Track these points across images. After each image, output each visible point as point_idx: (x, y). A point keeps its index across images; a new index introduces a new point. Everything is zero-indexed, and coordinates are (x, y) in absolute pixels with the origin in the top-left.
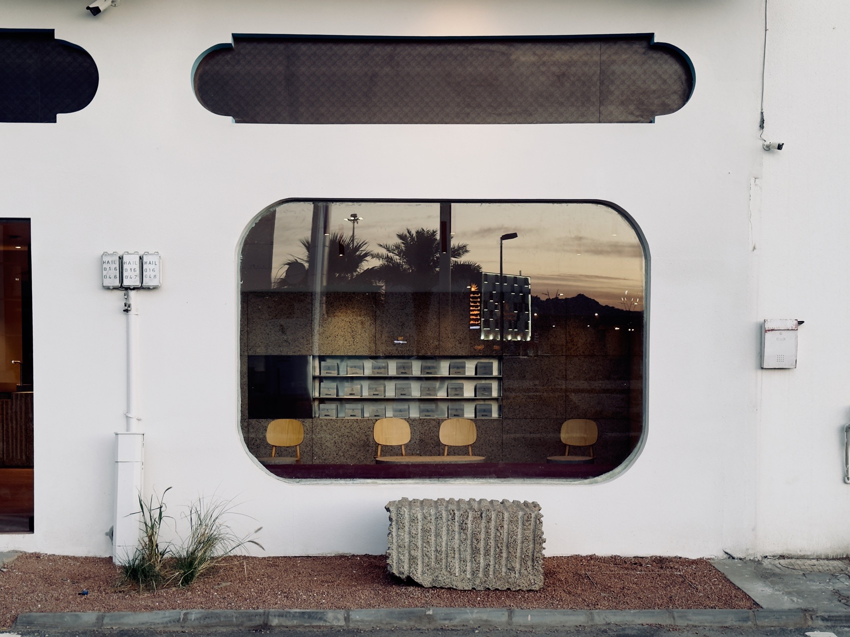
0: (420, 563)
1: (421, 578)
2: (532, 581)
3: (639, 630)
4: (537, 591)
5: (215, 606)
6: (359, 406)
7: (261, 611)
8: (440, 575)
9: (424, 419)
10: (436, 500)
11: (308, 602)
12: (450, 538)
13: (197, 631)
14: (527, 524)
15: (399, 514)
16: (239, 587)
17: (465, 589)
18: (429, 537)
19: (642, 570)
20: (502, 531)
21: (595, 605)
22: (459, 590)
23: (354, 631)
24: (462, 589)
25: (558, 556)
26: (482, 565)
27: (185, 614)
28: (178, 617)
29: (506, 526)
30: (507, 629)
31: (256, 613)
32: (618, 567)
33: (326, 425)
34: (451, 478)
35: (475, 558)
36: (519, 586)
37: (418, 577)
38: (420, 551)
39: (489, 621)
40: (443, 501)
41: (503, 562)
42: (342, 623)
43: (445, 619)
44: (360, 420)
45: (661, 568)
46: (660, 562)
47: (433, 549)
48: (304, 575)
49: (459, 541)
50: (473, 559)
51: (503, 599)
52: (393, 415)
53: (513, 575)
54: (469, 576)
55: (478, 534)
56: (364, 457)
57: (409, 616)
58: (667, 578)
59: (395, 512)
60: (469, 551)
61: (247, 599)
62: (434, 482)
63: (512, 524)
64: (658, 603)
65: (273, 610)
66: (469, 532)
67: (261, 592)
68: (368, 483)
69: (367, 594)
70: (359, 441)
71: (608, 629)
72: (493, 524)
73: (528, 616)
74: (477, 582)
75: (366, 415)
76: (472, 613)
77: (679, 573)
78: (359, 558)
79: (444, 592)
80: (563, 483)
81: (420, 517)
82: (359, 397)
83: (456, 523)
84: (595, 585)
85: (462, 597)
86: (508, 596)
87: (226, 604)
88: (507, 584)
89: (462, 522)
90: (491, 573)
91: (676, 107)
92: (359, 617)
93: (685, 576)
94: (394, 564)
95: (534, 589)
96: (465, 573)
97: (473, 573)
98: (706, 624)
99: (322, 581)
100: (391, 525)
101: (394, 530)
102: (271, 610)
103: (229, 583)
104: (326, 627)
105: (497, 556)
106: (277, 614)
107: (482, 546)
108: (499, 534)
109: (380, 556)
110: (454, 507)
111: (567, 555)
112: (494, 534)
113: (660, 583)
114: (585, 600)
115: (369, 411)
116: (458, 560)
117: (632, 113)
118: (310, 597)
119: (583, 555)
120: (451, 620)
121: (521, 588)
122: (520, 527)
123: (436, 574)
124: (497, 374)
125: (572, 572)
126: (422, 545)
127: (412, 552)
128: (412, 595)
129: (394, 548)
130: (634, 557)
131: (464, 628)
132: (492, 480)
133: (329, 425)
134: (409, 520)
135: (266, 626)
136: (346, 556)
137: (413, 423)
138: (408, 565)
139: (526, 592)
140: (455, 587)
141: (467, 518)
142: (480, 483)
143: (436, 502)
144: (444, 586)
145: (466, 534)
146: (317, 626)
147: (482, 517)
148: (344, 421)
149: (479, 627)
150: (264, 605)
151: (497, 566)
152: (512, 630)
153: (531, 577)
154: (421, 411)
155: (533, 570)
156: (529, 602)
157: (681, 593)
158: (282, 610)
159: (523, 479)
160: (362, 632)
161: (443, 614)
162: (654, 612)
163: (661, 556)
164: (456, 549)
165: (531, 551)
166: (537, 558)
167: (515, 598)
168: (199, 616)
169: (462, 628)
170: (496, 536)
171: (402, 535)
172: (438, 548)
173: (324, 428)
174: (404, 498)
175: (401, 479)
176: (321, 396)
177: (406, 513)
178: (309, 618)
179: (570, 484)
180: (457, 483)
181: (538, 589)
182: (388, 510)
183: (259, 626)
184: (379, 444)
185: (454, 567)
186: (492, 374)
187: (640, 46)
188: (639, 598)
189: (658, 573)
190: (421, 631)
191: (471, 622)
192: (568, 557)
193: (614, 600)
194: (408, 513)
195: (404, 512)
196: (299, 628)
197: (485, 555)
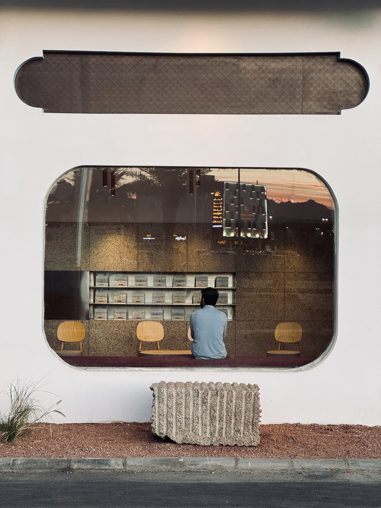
0: (174, 426)
1: (175, 437)
2: (252, 439)
3: (323, 472)
4: (255, 447)
5: (33, 455)
6: (125, 310)
7: (65, 458)
8: (188, 435)
9: (175, 321)
10: (185, 383)
11: (97, 453)
12: (196, 409)
13: (22, 472)
14: (249, 400)
15: (160, 392)
16: (47, 443)
17: (205, 445)
18: (181, 408)
19: (332, 433)
20: (231, 405)
21: (295, 456)
22: (201, 446)
23: (129, 472)
24: (204, 445)
25: (273, 424)
26: (217, 428)
27: (14, 460)
28: (9, 463)
29: (234, 401)
30: (234, 471)
31: (63, 460)
32: (315, 432)
33: (100, 325)
34: (196, 367)
35: (213, 423)
36: (243, 443)
37: (173, 436)
38: (174, 418)
39: (222, 466)
40: (190, 383)
41: (232, 426)
42: (121, 467)
43: (192, 465)
44: (126, 321)
45: (346, 432)
46: (346, 428)
47: (184, 417)
48: (92, 436)
49: (201, 411)
50: (211, 424)
51: (232, 451)
52: (151, 318)
53: (239, 435)
54: (208, 436)
55: (215, 406)
56: (129, 350)
57: (167, 462)
58: (348, 439)
59: (157, 391)
60: (208, 418)
61: (54, 451)
62: (184, 370)
63: (239, 399)
64: (338, 455)
65: (74, 458)
66: (209, 405)
67: (63, 447)
68: (136, 370)
69: (137, 448)
70: (124, 337)
71: (303, 471)
72: (225, 399)
73: (249, 462)
74: (214, 440)
75: (130, 317)
76: (210, 461)
77: (357, 436)
78: (129, 425)
79: (191, 447)
80: (277, 371)
81: (174, 394)
82: (125, 304)
83: (200, 399)
84: (297, 443)
85: (203, 451)
86: (235, 450)
87: (40, 454)
88: (234, 442)
89: (203, 398)
90: (224, 434)
91: (356, 102)
92: (133, 463)
93: (361, 438)
94: (157, 427)
95: (253, 445)
96: (206, 434)
97: (211, 434)
98: (370, 469)
99: (105, 440)
100: (154, 400)
101: (157, 403)
102: (72, 458)
103: (40, 441)
104: (110, 469)
105: (228, 422)
106: (77, 461)
107: (217, 415)
108: (229, 406)
109: (144, 423)
110: (198, 388)
111: (279, 423)
112: (226, 407)
113: (342, 442)
114: (288, 453)
115: (132, 315)
116: (201, 424)
117: (325, 107)
118: (98, 450)
119: (291, 423)
120: (196, 465)
121: (244, 444)
122: (244, 402)
123: (186, 434)
124: (232, 286)
125: (282, 435)
126: (176, 414)
127: (169, 419)
128: (168, 449)
129: (156, 416)
130: (328, 425)
131: (205, 471)
132: (225, 369)
133: (102, 325)
134: (167, 397)
135: (69, 469)
136: (120, 424)
137: (167, 324)
138: (166, 428)
139: (248, 447)
140: (198, 444)
141: (207, 395)
142: (217, 370)
143: (186, 384)
144: (191, 442)
145: (207, 407)
146: (104, 469)
147: (217, 395)
148: (113, 322)
149: (215, 470)
150: (67, 455)
151: (228, 428)
152: (237, 472)
153: (251, 437)
154: (173, 315)
155: (253, 431)
156: (250, 454)
157: (356, 449)
158: (80, 458)
159: (248, 368)
160: (135, 472)
161: (190, 461)
162: (335, 461)
163: (347, 424)
164: (200, 417)
165: (251, 418)
166: (255, 423)
167: (240, 451)
168: (23, 461)
169: (203, 470)
170: (227, 408)
171: (162, 407)
172: (187, 416)
173: (98, 327)
174: (162, 381)
175: (160, 368)
176: (96, 303)
177: (165, 391)
178: (98, 463)
179: (282, 372)
180: (200, 370)
181: (256, 445)
182: (152, 389)
183: (64, 468)
184: (140, 341)
185: (198, 430)
186: (228, 286)
187: (331, 60)
188: (327, 452)
189: (342, 435)
190: (175, 472)
191: (210, 467)
192: (280, 425)
193: (309, 453)
194: (167, 392)
195: (164, 390)
196: (92, 470)
197: (219, 421)
